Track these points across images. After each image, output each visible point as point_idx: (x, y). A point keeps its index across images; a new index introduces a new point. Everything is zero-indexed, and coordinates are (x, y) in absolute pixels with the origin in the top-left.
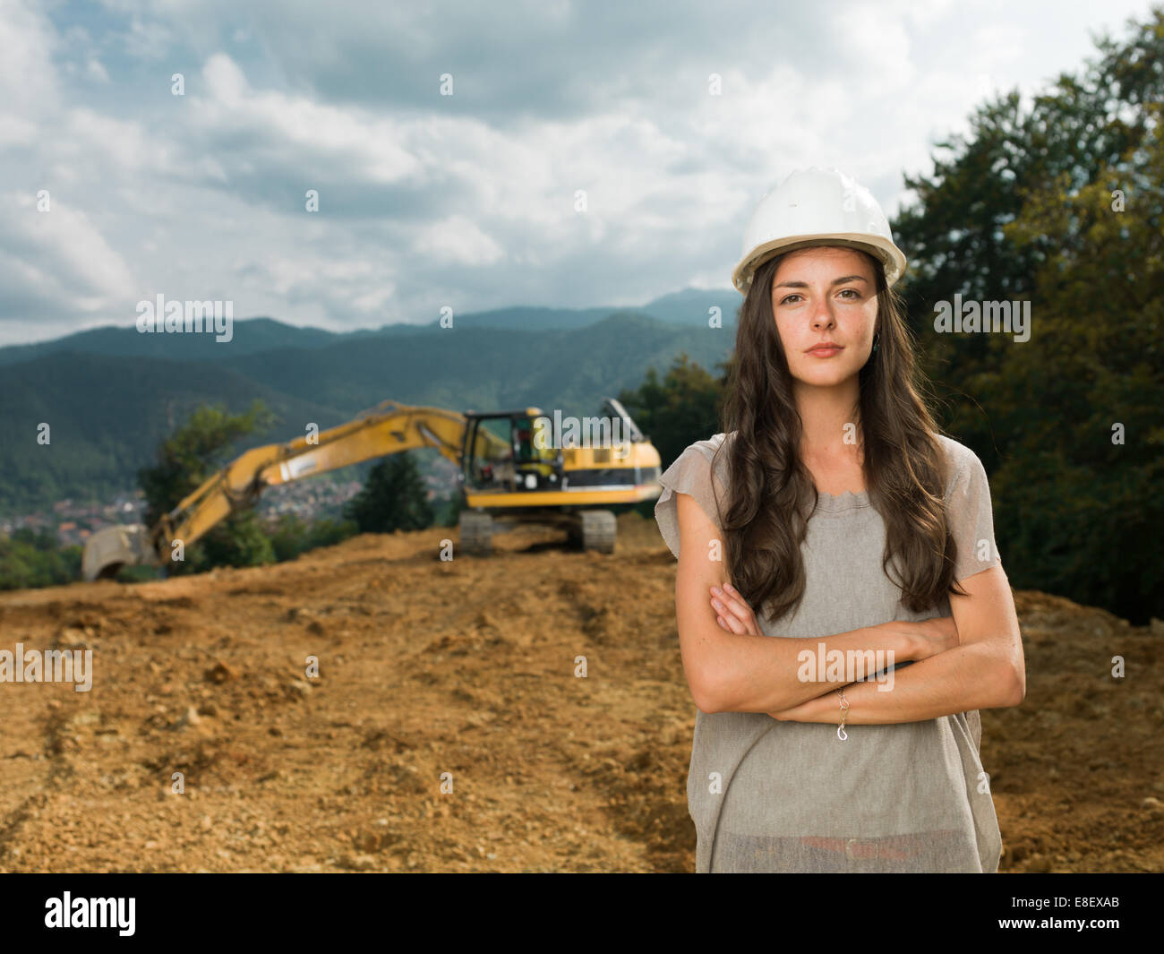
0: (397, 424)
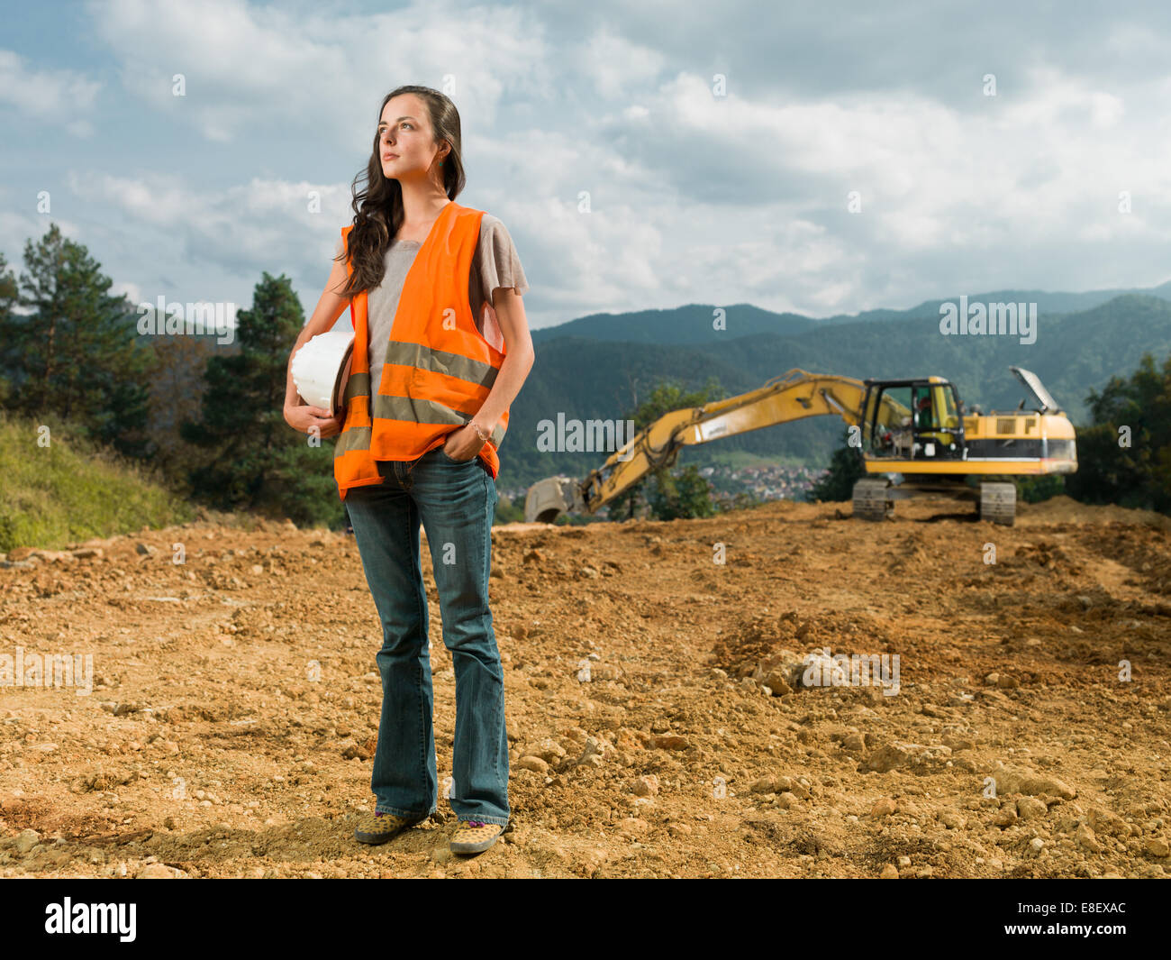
0: (803, 391)
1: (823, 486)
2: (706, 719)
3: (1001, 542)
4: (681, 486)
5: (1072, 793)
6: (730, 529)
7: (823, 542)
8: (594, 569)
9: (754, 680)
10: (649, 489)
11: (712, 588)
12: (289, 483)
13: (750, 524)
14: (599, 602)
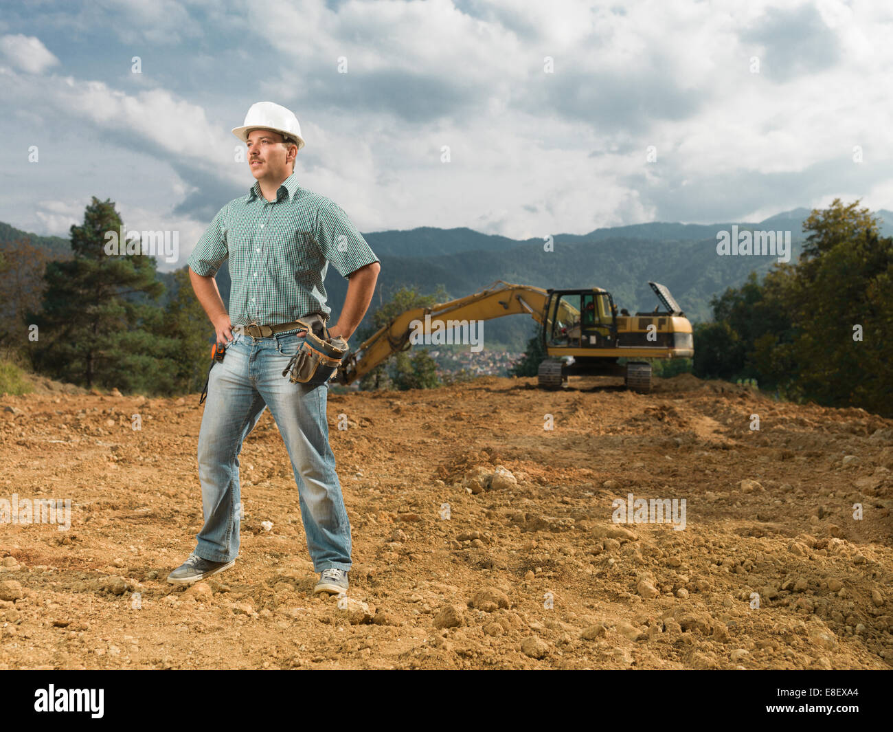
0: (504, 297)
1: (520, 366)
2: (432, 506)
3: (638, 405)
4: (414, 365)
5: (635, 537)
6: (450, 396)
7: (515, 405)
8: (355, 422)
9: (461, 484)
10: (391, 367)
11: (437, 434)
12: (111, 361)
13: (465, 392)
14: (361, 442)
